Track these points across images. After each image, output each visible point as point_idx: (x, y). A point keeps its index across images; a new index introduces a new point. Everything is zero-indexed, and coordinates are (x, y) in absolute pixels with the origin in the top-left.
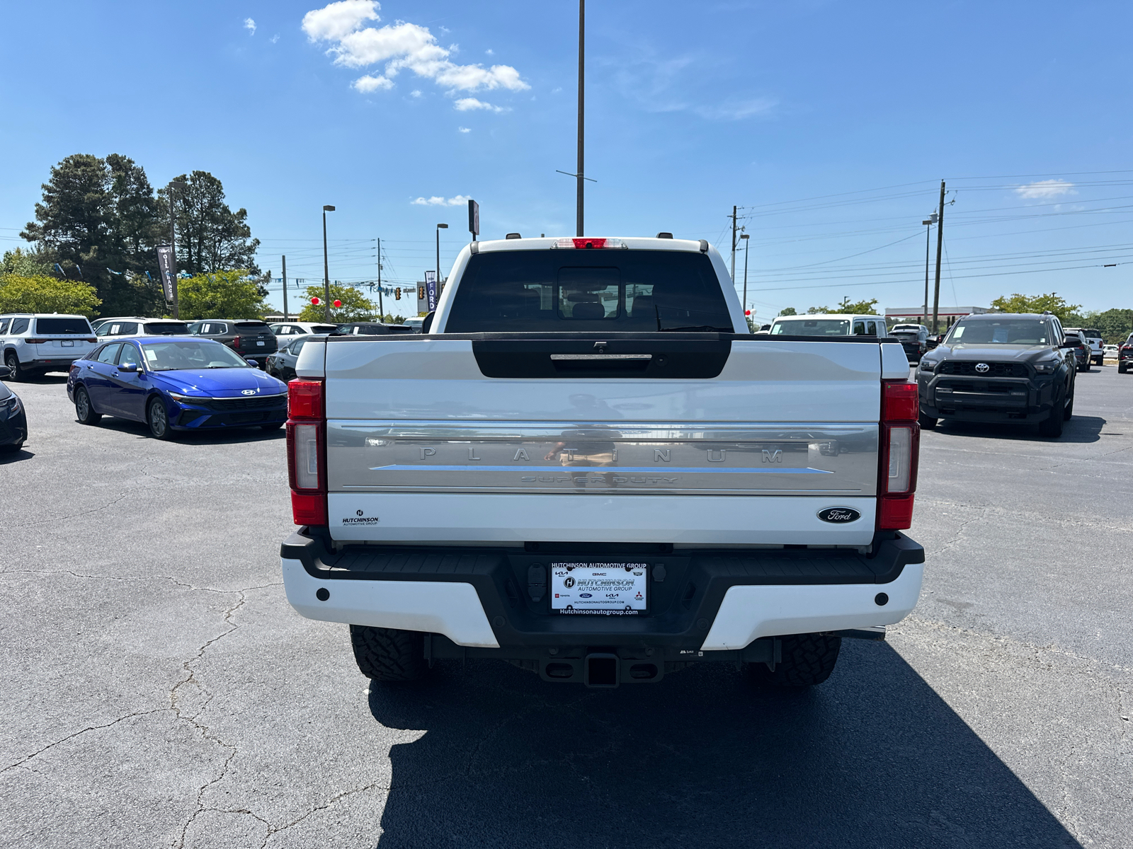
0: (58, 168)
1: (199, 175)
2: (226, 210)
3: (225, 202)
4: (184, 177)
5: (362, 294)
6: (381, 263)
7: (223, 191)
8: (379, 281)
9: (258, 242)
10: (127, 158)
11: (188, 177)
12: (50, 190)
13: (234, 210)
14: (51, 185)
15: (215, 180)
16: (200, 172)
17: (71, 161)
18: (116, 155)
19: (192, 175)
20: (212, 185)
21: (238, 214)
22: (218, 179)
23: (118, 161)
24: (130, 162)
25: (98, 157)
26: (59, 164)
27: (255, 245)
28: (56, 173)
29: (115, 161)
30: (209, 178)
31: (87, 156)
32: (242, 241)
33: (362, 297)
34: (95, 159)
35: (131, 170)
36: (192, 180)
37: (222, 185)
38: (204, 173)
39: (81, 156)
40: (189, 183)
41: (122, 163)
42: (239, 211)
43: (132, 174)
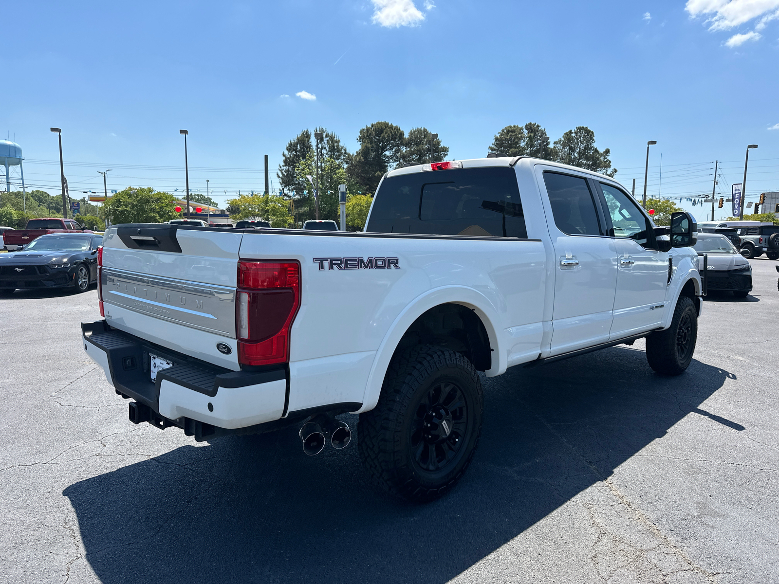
0: (498, 136)
1: (580, 129)
2: (596, 151)
3: (595, 145)
4: (571, 132)
5: (675, 204)
6: (716, 180)
7: (594, 138)
8: (714, 193)
9: (616, 171)
10: (536, 124)
11: (573, 131)
12: (492, 149)
13: (601, 150)
14: (493, 146)
15: (590, 131)
16: (581, 127)
17: (505, 131)
18: (530, 123)
19: (576, 130)
20: (588, 134)
21: (604, 152)
22: (592, 130)
23: (531, 127)
24: (538, 126)
25: (520, 126)
26: (499, 133)
27: (613, 173)
28: (496, 139)
29: (531, 128)
30: (586, 130)
31: (514, 126)
32: (605, 171)
33: (675, 206)
34: (518, 128)
35: (538, 131)
36: (575, 133)
37: (594, 134)
38: (583, 127)
39: (510, 127)
40: (573, 135)
41: (533, 128)
42: (604, 150)
43: (538, 134)
